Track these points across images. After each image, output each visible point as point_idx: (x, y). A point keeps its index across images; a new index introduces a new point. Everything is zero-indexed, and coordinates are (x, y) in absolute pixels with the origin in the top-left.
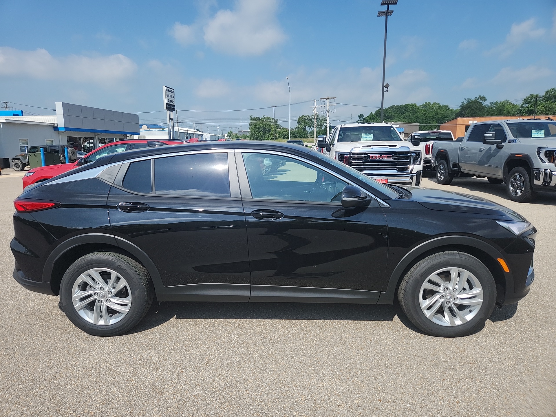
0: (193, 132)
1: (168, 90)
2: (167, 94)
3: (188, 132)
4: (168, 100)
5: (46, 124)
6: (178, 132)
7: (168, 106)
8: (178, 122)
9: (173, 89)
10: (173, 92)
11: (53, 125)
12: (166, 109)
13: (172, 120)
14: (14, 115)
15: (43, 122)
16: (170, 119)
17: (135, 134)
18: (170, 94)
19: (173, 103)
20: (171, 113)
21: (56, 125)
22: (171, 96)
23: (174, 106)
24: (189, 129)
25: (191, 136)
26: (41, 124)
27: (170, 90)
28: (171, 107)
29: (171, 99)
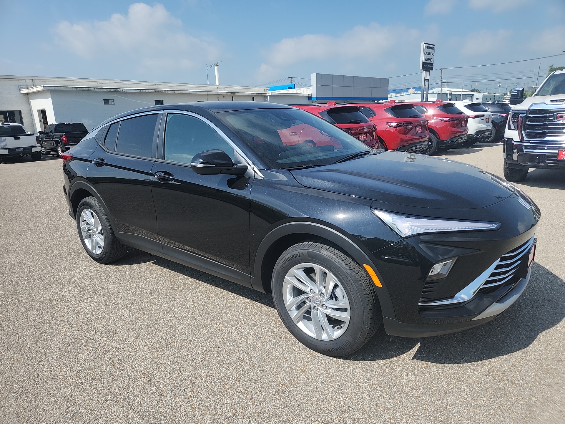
0: (460, 93)
1: (427, 47)
2: (425, 52)
3: (453, 93)
4: (426, 58)
5: (302, 95)
6: (440, 94)
7: (425, 66)
8: (441, 83)
9: (434, 45)
10: (433, 48)
11: (308, 95)
12: (421, 69)
13: (427, 80)
14: (289, 88)
15: (300, 93)
16: (425, 80)
17: (382, 99)
18: (429, 51)
19: (432, 61)
20: (428, 73)
21: (310, 95)
22: (429, 54)
23: (432, 64)
24: (454, 90)
25: (457, 98)
26: (298, 95)
27: (429, 47)
28: (428, 66)
29: (429, 57)
